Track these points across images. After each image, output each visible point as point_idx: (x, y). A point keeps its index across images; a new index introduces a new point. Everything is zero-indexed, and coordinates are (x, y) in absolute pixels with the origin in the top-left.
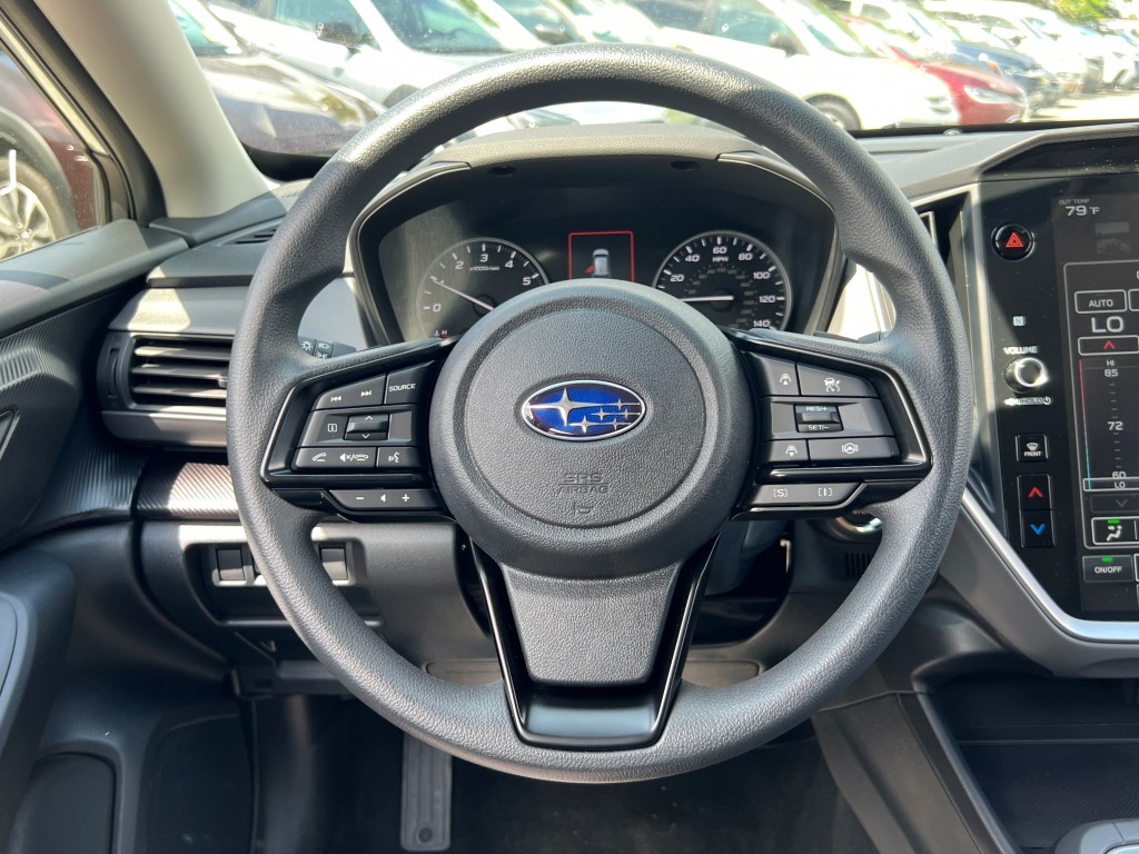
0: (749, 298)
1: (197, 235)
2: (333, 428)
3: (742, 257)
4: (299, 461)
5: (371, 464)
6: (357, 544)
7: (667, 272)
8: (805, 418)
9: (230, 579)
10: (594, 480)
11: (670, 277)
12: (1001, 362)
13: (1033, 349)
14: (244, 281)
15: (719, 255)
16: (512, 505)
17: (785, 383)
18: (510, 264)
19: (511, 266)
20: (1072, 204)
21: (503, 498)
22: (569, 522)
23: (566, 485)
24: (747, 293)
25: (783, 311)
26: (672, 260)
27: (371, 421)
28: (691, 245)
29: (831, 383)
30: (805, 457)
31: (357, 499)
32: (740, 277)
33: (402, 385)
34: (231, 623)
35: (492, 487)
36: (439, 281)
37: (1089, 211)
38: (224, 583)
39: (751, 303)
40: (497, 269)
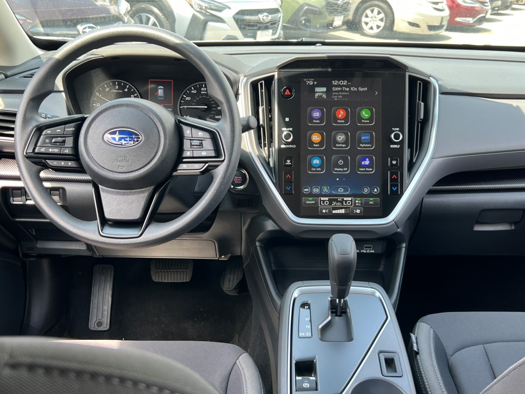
0: (214, 107)
1: (9, 73)
2: (47, 141)
4: (36, 151)
5: (59, 153)
6: (63, 189)
7: (184, 96)
8: (193, 144)
9: (17, 201)
10: (125, 159)
11: (185, 98)
12: (280, 132)
13: (291, 129)
14: (22, 92)
15: (204, 91)
16: (100, 166)
18: (126, 90)
20: (308, 80)
21: (98, 163)
22: (117, 171)
23: (116, 160)
24: (213, 106)
26: (186, 92)
27: (60, 139)
28: (193, 87)
29: (201, 134)
30: (192, 156)
31: (55, 163)
33: (70, 129)
34: (17, 220)
35: (94, 160)
36: (99, 95)
37: (314, 83)
38: (14, 203)
39: (215, 109)
40: (121, 91)
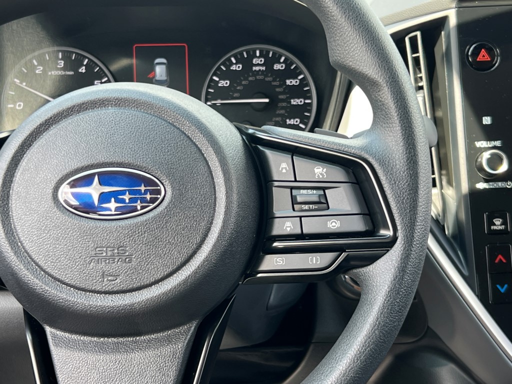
0: (283, 101)
3: (277, 67)
7: (216, 78)
8: (299, 199)
10: (120, 253)
11: (218, 82)
12: (473, 154)
13: (498, 143)
15: (258, 65)
16: (50, 275)
17: (284, 171)
18: (83, 70)
19: (84, 71)
21: (42, 269)
22: (98, 288)
23: (97, 258)
24: (281, 97)
25: (310, 111)
26: (219, 68)
28: (235, 56)
29: (320, 171)
30: (299, 232)
32: (274, 83)
35: (33, 260)
36: (21, 83)
39: (284, 104)
40: (72, 73)
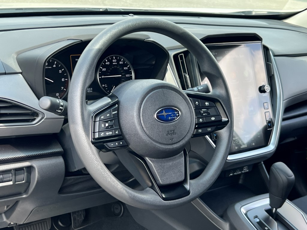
2: (102, 126)
3: (121, 63)
5: (113, 135)
15: (114, 62)
17: (197, 104)
19: (55, 66)
26: (102, 64)
28: (107, 59)
32: (120, 69)
39: (124, 77)
40: (51, 67)
